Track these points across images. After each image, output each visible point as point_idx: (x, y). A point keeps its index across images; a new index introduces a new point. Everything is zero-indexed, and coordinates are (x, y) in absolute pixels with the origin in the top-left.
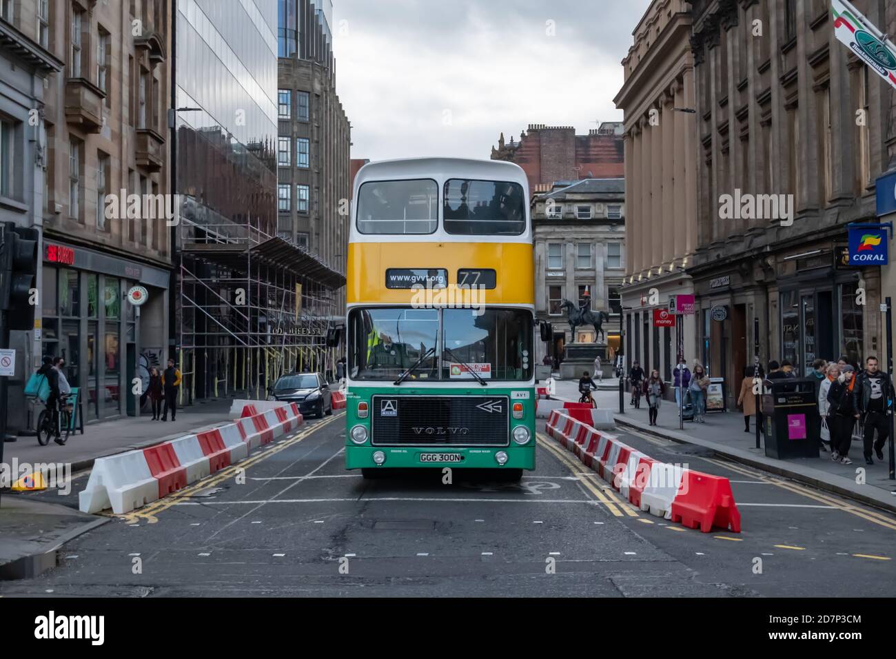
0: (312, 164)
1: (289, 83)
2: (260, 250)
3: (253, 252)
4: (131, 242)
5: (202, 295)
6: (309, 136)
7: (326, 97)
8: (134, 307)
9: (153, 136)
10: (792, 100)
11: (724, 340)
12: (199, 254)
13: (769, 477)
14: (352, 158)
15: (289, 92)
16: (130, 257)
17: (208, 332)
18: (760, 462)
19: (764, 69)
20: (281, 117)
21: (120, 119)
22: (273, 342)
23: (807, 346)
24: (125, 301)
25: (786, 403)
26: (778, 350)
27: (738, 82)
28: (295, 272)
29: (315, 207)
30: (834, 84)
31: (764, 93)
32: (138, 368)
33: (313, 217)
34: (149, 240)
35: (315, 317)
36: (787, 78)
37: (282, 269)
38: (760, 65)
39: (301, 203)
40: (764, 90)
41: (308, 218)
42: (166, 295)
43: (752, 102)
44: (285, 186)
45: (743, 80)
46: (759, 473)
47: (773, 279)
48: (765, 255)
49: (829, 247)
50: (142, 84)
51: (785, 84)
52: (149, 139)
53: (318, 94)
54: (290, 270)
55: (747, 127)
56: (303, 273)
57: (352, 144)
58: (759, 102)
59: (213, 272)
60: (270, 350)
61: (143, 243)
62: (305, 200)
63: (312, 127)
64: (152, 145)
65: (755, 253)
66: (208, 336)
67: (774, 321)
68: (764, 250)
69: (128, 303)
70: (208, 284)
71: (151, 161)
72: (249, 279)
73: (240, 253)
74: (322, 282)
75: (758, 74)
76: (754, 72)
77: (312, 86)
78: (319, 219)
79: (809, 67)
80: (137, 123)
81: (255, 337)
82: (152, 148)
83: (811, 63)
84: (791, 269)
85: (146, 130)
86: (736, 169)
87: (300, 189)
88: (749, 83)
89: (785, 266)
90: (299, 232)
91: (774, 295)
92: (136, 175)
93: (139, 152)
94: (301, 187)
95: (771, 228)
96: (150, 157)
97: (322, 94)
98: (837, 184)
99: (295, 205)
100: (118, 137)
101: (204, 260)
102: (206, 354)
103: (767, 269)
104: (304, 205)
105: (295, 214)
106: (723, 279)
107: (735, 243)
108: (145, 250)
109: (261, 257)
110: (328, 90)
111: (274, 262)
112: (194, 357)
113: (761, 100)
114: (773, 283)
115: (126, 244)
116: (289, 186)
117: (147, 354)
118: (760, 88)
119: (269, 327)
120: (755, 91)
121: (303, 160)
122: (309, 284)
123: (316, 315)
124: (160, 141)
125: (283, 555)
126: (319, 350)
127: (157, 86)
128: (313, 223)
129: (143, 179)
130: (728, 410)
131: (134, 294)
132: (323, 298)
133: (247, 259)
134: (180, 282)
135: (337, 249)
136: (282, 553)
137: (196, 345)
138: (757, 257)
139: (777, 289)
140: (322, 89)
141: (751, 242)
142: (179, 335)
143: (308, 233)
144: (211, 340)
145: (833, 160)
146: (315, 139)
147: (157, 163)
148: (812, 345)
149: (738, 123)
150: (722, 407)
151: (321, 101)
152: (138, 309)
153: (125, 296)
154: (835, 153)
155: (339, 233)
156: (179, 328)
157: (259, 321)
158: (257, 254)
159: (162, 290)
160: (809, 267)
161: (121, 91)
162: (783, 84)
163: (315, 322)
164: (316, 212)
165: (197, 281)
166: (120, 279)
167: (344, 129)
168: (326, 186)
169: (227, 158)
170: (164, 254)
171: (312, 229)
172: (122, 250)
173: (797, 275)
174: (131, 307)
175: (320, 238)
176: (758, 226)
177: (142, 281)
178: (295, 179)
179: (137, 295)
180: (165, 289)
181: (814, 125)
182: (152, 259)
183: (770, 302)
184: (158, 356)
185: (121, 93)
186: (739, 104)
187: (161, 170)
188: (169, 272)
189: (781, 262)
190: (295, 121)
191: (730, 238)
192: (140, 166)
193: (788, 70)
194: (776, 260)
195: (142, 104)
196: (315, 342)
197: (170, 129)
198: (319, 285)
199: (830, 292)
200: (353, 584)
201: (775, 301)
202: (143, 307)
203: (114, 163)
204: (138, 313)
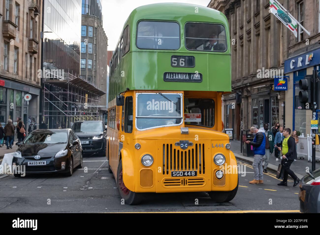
0: (93, 52)
1: (86, 23)
2: (72, 82)
3: (70, 83)
4: (26, 79)
5: (51, 97)
6: (93, 42)
7: (99, 29)
8: (27, 101)
9: (34, 41)
10: (258, 33)
11: (233, 116)
12: (51, 83)
13: (243, 163)
14: (108, 50)
15: (86, 26)
16: (25, 84)
17: (54, 110)
18: (241, 158)
19: (249, 22)
20: (83, 35)
21: (23, 35)
22: (77, 114)
23: (261, 118)
24: (23, 99)
25: (250, 138)
26: (251, 119)
27: (240, 26)
28: (86, 90)
29: (94, 67)
30: (272, 28)
31: (249, 30)
32: (28, 123)
33: (94, 70)
34: (33, 78)
35: (93, 106)
36: (256, 25)
37: (81, 89)
38: (247, 21)
39: (89, 66)
40: (249, 29)
41: (91, 71)
42: (39, 97)
43: (245, 33)
44: (84, 60)
45: (242, 25)
46: (240, 161)
47: (250, 95)
48: (247, 87)
49: (268, 84)
50: (31, 23)
51: (256, 27)
52: (33, 42)
53: (96, 27)
54: (84, 89)
55: (243, 42)
56: (89, 90)
57: (108, 45)
58: (247, 33)
59: (56, 89)
60: (75, 117)
61: (31, 79)
62: (90, 65)
63: (94, 39)
64: (34, 44)
65: (244, 86)
66: (54, 112)
67: (250, 109)
68: (247, 85)
69: (25, 100)
70: (54, 94)
71: (34, 50)
72: (68, 92)
73: (65, 83)
74: (95, 94)
75: (247, 23)
76: (246, 23)
77: (94, 24)
78: (96, 72)
79: (264, 21)
80: (29, 37)
81: (70, 112)
82: (34, 45)
83: (264, 20)
84: (256, 92)
85: (32, 39)
86: (239, 56)
87: (89, 61)
88: (244, 27)
89: (254, 90)
90: (88, 76)
91: (250, 100)
92: (28, 55)
93: (30, 47)
94: (89, 60)
95: (250, 77)
96: (33, 49)
97: (98, 27)
98: (272, 62)
99: (87, 66)
100: (22, 41)
101: (53, 85)
102: (53, 118)
103: (248, 91)
104: (90, 66)
105: (87, 70)
106: (233, 94)
107: (238, 82)
108: (31, 81)
109: (73, 84)
110: (100, 26)
111: (78, 86)
112: (48, 119)
113: (248, 33)
114: (250, 96)
115: (24, 79)
116: (85, 60)
117: (31, 118)
118: (248, 28)
119: (75, 109)
120: (246, 29)
121: (90, 51)
122: (91, 94)
123: (93, 105)
124: (37, 43)
125: (67, 188)
126: (94, 118)
127: (37, 24)
128: (93, 73)
129: (31, 56)
130: (234, 140)
131: (26, 97)
132: (96, 99)
133: (68, 85)
134: (44, 93)
135: (102, 82)
136: (67, 187)
137: (49, 115)
138: (245, 87)
139: (251, 98)
140: (97, 26)
141: (243, 82)
142: (43, 111)
143: (92, 76)
144: (55, 113)
145: (271, 54)
146: (95, 43)
147: (36, 51)
148: (262, 118)
149: (240, 40)
150: (232, 139)
151: (97, 30)
152: (28, 102)
153: (23, 97)
154: (272, 51)
155: (103, 76)
156: (43, 109)
157: (72, 107)
158: (71, 84)
159: (37, 96)
160: (262, 91)
161: (23, 25)
162: (255, 27)
163: (92, 108)
164: (94, 69)
165: (50, 93)
166: (21, 92)
167: (105, 40)
168: (98, 60)
169: (62, 49)
170: (38, 83)
171: (93, 75)
172: (22, 81)
173: (258, 93)
174: (26, 101)
175: (96, 78)
176: (246, 76)
177: (30, 92)
178: (87, 57)
179: (27, 97)
180: (38, 95)
181: (265, 42)
182: (33, 85)
183: (249, 103)
184: (35, 119)
185: (23, 26)
186: (240, 34)
187: (37, 53)
188: (40, 89)
189: (252, 89)
190: (88, 37)
191: (236, 80)
192: (30, 52)
193: (257, 22)
194: (251, 88)
195: (31, 30)
196: (92, 115)
197: (41, 39)
198: (94, 95)
199: (268, 100)
200: (89, 198)
201: (251, 102)
202: (30, 101)
203: (20, 51)
204: (28, 103)
